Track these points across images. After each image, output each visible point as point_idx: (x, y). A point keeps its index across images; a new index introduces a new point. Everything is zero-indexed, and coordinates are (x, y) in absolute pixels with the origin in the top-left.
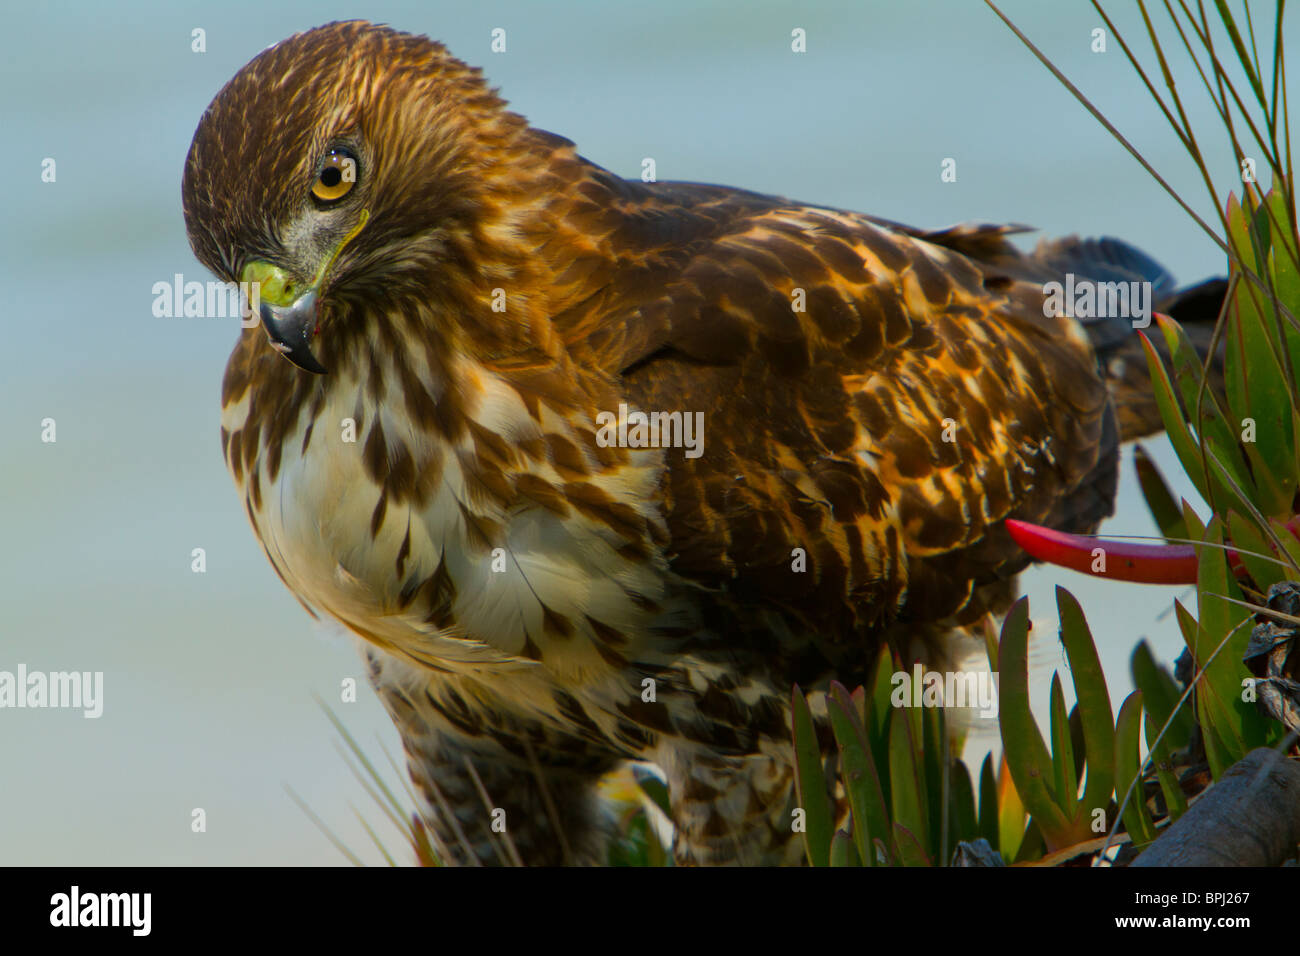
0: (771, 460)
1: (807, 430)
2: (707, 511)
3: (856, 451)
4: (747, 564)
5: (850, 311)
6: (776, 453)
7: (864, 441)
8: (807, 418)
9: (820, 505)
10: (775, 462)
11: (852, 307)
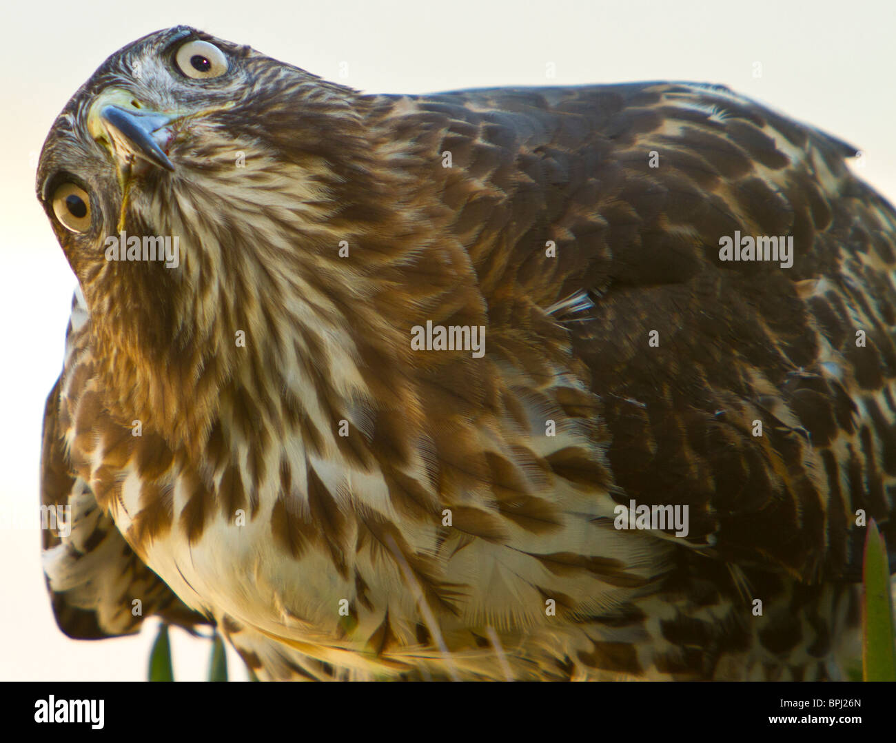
0: (744, 385)
1: (771, 346)
2: (689, 454)
3: (819, 362)
4: (731, 512)
5: (779, 201)
6: (747, 376)
7: (825, 351)
8: (768, 332)
9: (797, 434)
10: (749, 388)
11: (780, 195)
